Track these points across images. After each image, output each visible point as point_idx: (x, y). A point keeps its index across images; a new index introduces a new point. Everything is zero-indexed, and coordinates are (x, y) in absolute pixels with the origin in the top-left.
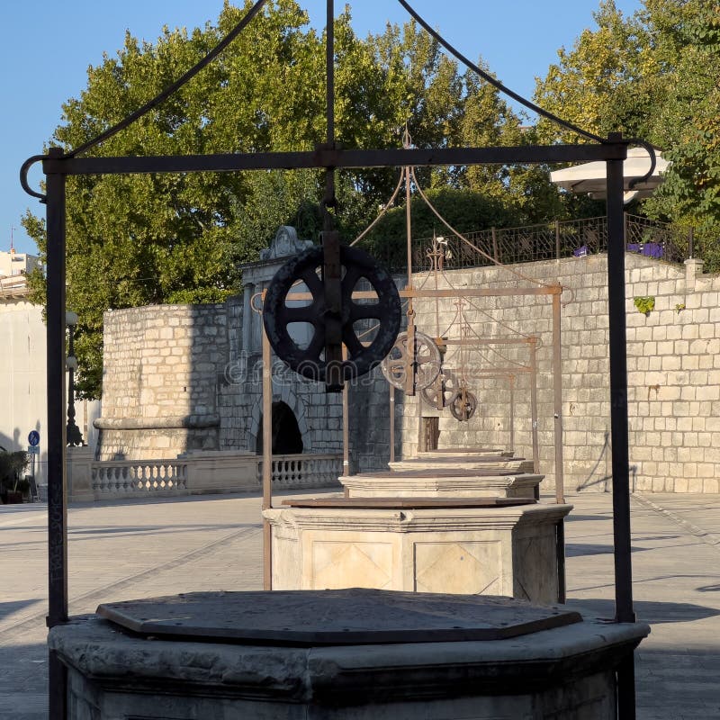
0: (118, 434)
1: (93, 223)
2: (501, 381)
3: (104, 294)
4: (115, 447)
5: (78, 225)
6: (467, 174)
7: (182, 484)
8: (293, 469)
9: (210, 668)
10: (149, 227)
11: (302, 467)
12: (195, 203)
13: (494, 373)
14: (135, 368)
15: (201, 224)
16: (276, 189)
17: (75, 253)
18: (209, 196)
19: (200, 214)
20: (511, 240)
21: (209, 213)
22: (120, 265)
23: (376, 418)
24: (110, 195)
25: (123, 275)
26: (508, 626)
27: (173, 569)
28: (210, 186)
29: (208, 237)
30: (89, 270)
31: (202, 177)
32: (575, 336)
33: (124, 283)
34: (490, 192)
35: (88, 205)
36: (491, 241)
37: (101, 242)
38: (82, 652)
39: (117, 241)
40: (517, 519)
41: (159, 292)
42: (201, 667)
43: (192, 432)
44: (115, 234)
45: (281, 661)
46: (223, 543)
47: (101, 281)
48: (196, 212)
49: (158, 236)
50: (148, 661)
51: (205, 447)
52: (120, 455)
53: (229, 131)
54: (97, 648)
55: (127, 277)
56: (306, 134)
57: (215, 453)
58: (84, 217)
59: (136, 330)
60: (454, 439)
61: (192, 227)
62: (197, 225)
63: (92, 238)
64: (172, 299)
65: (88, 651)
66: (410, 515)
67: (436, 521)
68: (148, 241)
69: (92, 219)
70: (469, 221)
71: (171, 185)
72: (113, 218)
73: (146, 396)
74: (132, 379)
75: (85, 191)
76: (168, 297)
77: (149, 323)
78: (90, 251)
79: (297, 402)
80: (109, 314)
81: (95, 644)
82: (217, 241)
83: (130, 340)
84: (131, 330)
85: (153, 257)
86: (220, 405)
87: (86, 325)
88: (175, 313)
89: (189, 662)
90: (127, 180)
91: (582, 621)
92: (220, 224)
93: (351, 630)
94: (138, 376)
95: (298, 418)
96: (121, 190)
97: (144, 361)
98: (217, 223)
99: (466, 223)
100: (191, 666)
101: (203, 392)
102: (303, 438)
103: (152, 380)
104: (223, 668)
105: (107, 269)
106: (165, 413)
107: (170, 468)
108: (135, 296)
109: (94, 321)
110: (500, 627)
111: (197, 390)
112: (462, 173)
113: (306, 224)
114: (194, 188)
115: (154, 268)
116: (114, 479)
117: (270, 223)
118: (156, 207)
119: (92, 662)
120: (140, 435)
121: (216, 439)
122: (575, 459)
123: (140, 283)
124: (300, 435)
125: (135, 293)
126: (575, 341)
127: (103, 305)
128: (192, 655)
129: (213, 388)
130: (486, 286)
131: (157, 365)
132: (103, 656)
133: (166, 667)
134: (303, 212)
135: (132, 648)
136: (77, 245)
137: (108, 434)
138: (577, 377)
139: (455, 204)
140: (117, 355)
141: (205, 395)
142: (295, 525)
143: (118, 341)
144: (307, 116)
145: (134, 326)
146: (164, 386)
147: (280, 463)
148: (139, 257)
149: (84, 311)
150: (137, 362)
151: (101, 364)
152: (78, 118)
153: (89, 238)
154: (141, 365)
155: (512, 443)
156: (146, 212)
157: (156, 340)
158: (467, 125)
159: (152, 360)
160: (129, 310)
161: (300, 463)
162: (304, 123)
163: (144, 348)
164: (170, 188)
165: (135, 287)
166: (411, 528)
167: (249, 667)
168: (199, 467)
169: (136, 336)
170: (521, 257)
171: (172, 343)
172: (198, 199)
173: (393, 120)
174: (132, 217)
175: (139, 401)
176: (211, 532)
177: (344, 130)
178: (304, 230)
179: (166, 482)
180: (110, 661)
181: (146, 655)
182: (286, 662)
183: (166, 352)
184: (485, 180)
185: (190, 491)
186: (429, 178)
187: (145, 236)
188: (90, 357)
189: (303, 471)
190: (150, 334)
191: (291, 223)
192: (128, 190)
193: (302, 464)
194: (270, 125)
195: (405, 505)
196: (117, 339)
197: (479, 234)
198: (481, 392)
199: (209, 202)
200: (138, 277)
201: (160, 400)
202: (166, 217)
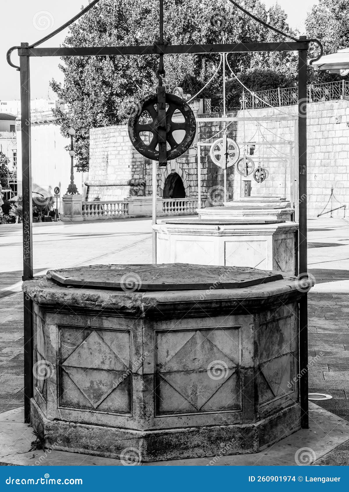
0: (97, 188)
1: (84, 85)
2: (282, 163)
3: (90, 120)
4: (95, 195)
5: (77, 86)
6: (269, 61)
7: (126, 213)
8: (180, 206)
9: (96, 302)
10: (112, 87)
11: (185, 204)
12: (135, 75)
13: (278, 160)
14: (105, 157)
15: (138, 86)
16: (174, 69)
17: (75, 100)
18: (141, 72)
19: (137, 81)
20: (287, 94)
21: (141, 81)
22: (98, 106)
23: (221, 181)
24: (92, 71)
25: (99, 111)
26: (244, 282)
27: (115, 254)
28: (142, 67)
29: (140, 93)
30: (83, 108)
31: (138, 63)
32: (318, 141)
33: (100, 115)
34: (280, 70)
35: (82, 76)
36: (278, 95)
37: (88, 95)
38: (35, 293)
39: (96, 95)
40: (275, 230)
41: (117, 119)
42: (91, 301)
43: (132, 188)
44: (95, 91)
45: (130, 298)
46: (142, 241)
47: (89, 113)
48: (135, 80)
49: (116, 92)
50: (66, 298)
51: (139, 194)
52: (98, 199)
53: (151, 39)
54: (42, 291)
55: (101, 112)
56: (189, 41)
57: (143, 198)
58: (80, 82)
59: (105, 138)
60: (258, 192)
61: (133, 88)
62: (135, 86)
63: (84, 93)
64: (123, 123)
65: (38, 293)
66: (222, 228)
67: (236, 231)
68: (112, 94)
69: (84, 83)
70: (269, 85)
71: (123, 66)
72: (94, 82)
73: (110, 170)
74: (103, 162)
75: (80, 69)
76: (121, 122)
77: (112, 135)
78: (83, 99)
79: (183, 173)
80: (92, 130)
81: (41, 289)
82: (145, 94)
83: (102, 142)
84: (103, 138)
85: (114, 102)
86: (146, 174)
87: (81, 135)
88: (124, 129)
89: (86, 299)
90: (101, 64)
91: (283, 279)
92: (147, 86)
93: (166, 283)
94: (106, 160)
95: (183, 181)
96: (98, 69)
97: (109, 153)
98: (146, 86)
99: (267, 85)
100: (87, 300)
101: (137, 168)
102: (186, 190)
103: (113, 162)
104: (102, 302)
105: (91, 108)
106: (119, 178)
107: (120, 205)
108: (106, 121)
109: (85, 133)
110: (240, 282)
111: (135, 167)
112: (266, 61)
113: (188, 86)
114: (134, 68)
115: (115, 108)
116: (93, 210)
117: (171, 86)
118: (115, 78)
119: (40, 298)
120: (107, 189)
121: (144, 191)
122: (317, 201)
123: (108, 115)
124: (184, 189)
125: (106, 119)
126: (318, 144)
127: (90, 126)
128: (87, 295)
129: (143, 166)
130: (275, 116)
131: (116, 155)
132: (45, 295)
133: (74, 301)
134: (187, 80)
135: (58, 292)
136: (76, 96)
137: (91, 188)
138: (318, 162)
139: (261, 76)
140: (96, 150)
141: (138, 169)
142: (167, 232)
143: (97, 143)
144: (189, 32)
145: (104, 136)
146: (119, 165)
147: (174, 203)
148: (107, 102)
149: (81, 128)
150: (106, 153)
151: (89, 154)
152: (76, 32)
153: (83, 93)
154: (108, 155)
155: (285, 194)
156: (110, 80)
157: (115, 143)
158: (269, 36)
159: (113, 153)
160: (102, 128)
161: (184, 202)
162: (188, 35)
163: (109, 147)
164: (122, 68)
165: (105, 117)
166: (223, 234)
167: (114, 301)
168: (134, 204)
169: (105, 141)
170: (292, 102)
171: (123, 144)
172: (136, 74)
173: (232, 34)
174: (104, 82)
175: (107, 172)
176: (137, 236)
177: (208, 39)
178: (187, 89)
179: (118, 212)
180: (48, 298)
181: (65, 295)
182: (133, 299)
183: (120, 148)
184: (277, 64)
185: (130, 216)
186: (249, 63)
187: (110, 91)
188: (84, 151)
189: (185, 207)
190: (112, 140)
191: (181, 86)
192: (101, 69)
193: (185, 203)
194: (171, 37)
195: (221, 223)
196: (96, 142)
197: (272, 91)
198: (272, 169)
199: (141, 75)
200: (107, 112)
201: (117, 172)
202: (120, 82)
